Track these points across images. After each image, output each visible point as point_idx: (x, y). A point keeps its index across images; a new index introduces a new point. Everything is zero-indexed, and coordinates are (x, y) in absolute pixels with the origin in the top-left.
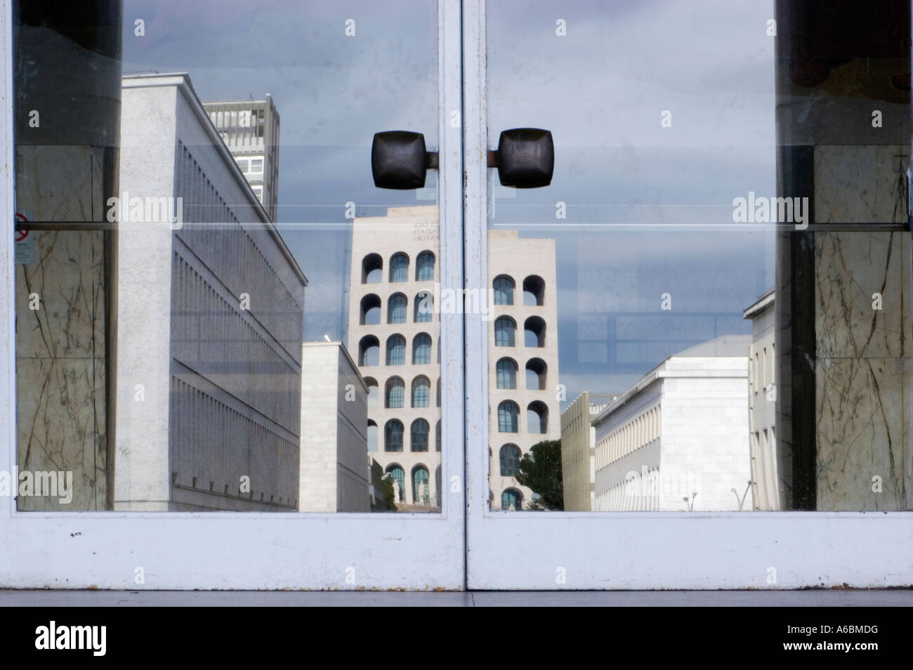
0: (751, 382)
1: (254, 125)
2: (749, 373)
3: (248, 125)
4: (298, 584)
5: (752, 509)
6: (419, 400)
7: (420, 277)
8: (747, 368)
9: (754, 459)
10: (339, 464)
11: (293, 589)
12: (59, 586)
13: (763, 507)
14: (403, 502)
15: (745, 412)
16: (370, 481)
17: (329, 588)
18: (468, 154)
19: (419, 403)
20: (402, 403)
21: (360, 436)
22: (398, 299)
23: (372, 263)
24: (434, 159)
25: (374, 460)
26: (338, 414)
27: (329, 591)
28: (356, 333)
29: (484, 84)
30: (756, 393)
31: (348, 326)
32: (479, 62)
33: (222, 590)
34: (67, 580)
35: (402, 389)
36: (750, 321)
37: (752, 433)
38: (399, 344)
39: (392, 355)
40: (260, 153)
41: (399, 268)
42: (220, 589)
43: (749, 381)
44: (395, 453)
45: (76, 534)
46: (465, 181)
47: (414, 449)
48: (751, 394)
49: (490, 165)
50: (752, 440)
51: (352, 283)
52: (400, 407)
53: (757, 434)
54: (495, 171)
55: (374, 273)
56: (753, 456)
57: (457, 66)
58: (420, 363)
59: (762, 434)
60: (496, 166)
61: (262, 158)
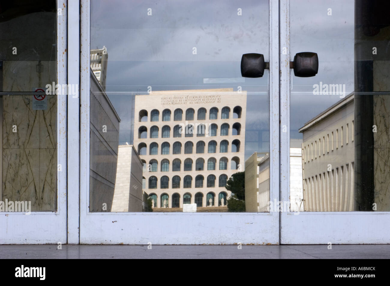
0: (303, 158)
1: (97, 59)
2: (302, 154)
3: (95, 59)
4: (209, 242)
5: (303, 211)
6: (164, 169)
7: (164, 120)
8: (301, 153)
9: (304, 190)
10: (130, 194)
11: (207, 244)
12: (107, 243)
13: (307, 210)
14: (156, 208)
15: (301, 171)
16: (143, 200)
17: (222, 244)
18: (282, 63)
19: (164, 170)
20: (156, 170)
21: (139, 183)
22: (155, 128)
23: (143, 113)
24: (267, 65)
25: (145, 192)
26: (131, 175)
27: (222, 245)
28: (137, 142)
29: (288, 34)
30: (305, 163)
31: (133, 139)
32: (287, 24)
33: (176, 245)
34: (110, 241)
35: (157, 164)
36: (302, 134)
37: (304, 180)
38: (155, 146)
39: (152, 151)
40: (99, 70)
41: (155, 116)
42: (175, 244)
43: (302, 158)
44: (153, 189)
45: (115, 222)
46: (280, 74)
47: (162, 187)
48: (303, 163)
49: (291, 68)
50: (304, 182)
51: (135, 122)
52: (156, 171)
53: (306, 180)
54: (293, 70)
55: (144, 117)
56: (304, 189)
57: (277, 26)
58: (164, 154)
59: (308, 180)
60: (293, 68)
61: (100, 72)
